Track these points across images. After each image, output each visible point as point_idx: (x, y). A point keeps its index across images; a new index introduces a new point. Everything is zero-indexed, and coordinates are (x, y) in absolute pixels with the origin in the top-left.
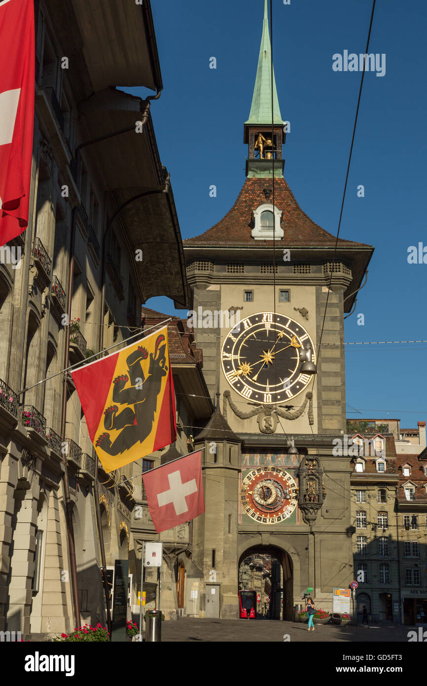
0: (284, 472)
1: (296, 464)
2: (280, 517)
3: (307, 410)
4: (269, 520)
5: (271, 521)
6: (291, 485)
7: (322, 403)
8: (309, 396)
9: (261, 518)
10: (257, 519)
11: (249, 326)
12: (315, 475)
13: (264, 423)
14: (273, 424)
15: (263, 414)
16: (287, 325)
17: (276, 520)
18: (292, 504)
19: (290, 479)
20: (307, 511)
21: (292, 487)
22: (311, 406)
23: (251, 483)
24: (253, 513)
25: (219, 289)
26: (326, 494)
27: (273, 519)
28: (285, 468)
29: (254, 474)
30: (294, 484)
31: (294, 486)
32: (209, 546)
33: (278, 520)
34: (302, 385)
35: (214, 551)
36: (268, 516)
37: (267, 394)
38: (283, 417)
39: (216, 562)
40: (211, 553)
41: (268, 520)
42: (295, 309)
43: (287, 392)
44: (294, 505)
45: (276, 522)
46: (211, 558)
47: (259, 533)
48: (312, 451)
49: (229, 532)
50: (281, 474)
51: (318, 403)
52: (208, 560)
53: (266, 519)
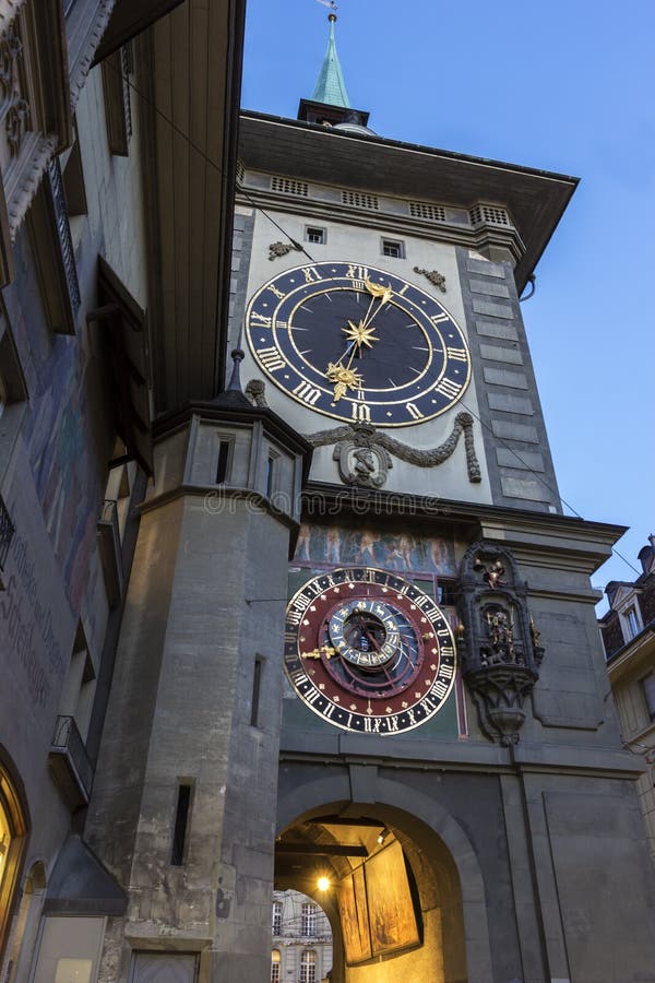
0: (411, 589)
1: (443, 569)
2: (405, 716)
3: (460, 451)
4: (373, 723)
5: (377, 725)
6: (435, 624)
7: (494, 442)
8: (464, 422)
9: (346, 715)
10: (334, 717)
11: (316, 279)
12: (506, 596)
13: (351, 464)
14: (376, 465)
15: (349, 444)
16: (402, 292)
17: (395, 723)
18: (439, 678)
19: (431, 607)
20: (493, 696)
21: (437, 629)
22: (469, 445)
23: (313, 609)
24: (321, 698)
25: (250, 215)
26: (543, 650)
27: (384, 720)
28: (414, 577)
29: (324, 583)
30: (441, 621)
31: (444, 627)
32: (166, 768)
33: (401, 726)
34: (443, 401)
35: (185, 794)
36: (369, 710)
37: (359, 405)
38: (402, 457)
39: (191, 841)
40: (172, 796)
41: (367, 721)
42: (416, 270)
43: (407, 407)
44: (448, 682)
45: (394, 731)
46: (169, 824)
47: (343, 762)
48: (493, 532)
49: (254, 723)
50: (404, 591)
51: (486, 442)
52: (156, 831)
53: (361, 719)
